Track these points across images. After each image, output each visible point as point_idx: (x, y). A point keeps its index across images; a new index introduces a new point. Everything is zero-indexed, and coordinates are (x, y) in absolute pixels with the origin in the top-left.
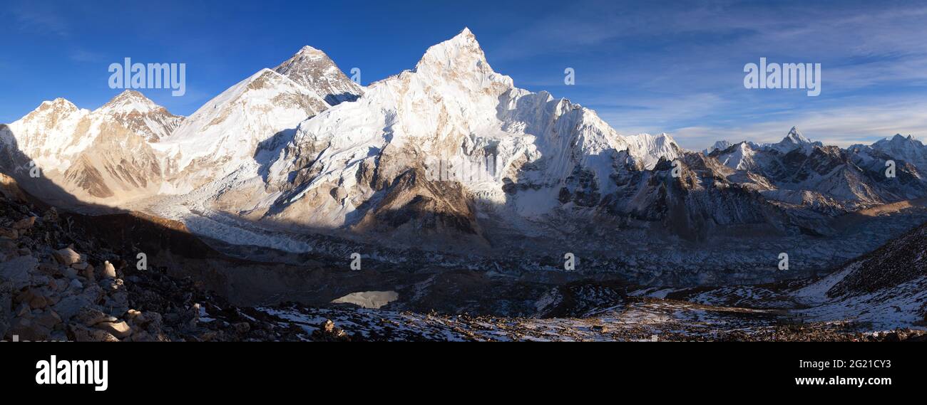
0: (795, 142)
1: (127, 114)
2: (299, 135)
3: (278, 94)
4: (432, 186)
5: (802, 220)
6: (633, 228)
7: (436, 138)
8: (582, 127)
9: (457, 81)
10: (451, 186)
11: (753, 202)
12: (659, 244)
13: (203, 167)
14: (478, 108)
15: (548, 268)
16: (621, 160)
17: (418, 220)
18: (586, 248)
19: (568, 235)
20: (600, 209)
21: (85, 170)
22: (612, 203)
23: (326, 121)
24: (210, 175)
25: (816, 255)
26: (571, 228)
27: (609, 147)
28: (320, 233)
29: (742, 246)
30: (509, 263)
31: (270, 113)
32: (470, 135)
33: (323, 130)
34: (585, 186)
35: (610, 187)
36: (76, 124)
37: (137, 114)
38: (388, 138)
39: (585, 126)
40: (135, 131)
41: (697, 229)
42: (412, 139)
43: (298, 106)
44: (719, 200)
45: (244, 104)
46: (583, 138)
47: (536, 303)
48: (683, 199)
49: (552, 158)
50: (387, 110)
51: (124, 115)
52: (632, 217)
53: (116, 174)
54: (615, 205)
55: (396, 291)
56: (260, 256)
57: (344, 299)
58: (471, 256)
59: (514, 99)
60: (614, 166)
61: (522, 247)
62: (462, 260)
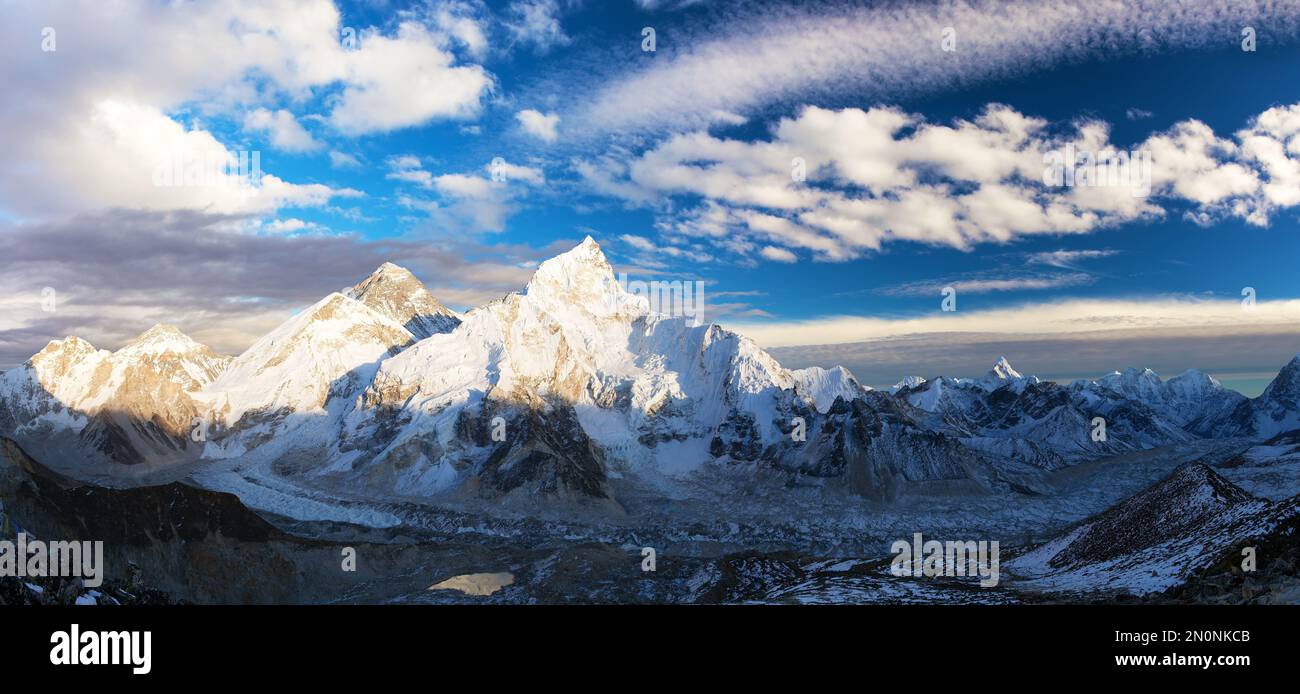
0: (1002, 376)
1: (159, 355)
2: (380, 377)
3: (351, 326)
4: (550, 439)
5: (1013, 476)
6: (803, 486)
7: (554, 379)
8: (737, 360)
9: (579, 305)
10: (575, 439)
11: (952, 453)
12: (836, 507)
13: (259, 422)
14: (606, 339)
15: (699, 537)
16: (787, 402)
17: (535, 482)
18: (746, 512)
19: (723, 496)
20: (762, 463)
21: (107, 429)
22: (777, 455)
23: (414, 359)
24: (267, 432)
25: (1029, 518)
26: (726, 488)
27: (772, 384)
28: (410, 500)
29: (940, 507)
30: (651, 533)
31: (342, 350)
32: (597, 374)
33: (410, 371)
34: (743, 435)
35: (773, 435)
36: (93, 370)
37: (171, 355)
38: (494, 378)
39: (741, 359)
40: (169, 378)
41: (884, 486)
42: (523, 380)
43: (378, 340)
44: (910, 451)
45: (310, 339)
46: (739, 374)
47: (689, 583)
48: (866, 449)
49: (701, 400)
50: (491, 344)
51: (154, 357)
52: (803, 472)
53: (146, 433)
54: (781, 457)
55: (511, 572)
56: (336, 533)
57: (443, 585)
58: (601, 526)
59: (651, 325)
60: (777, 409)
61: (666, 512)
62: (592, 531)
